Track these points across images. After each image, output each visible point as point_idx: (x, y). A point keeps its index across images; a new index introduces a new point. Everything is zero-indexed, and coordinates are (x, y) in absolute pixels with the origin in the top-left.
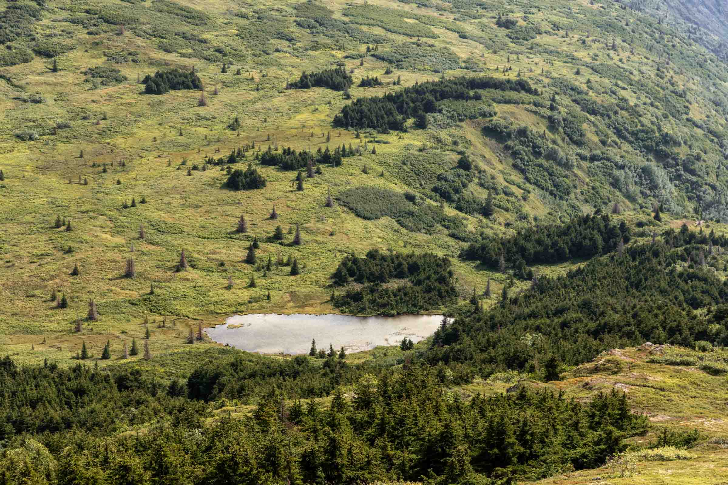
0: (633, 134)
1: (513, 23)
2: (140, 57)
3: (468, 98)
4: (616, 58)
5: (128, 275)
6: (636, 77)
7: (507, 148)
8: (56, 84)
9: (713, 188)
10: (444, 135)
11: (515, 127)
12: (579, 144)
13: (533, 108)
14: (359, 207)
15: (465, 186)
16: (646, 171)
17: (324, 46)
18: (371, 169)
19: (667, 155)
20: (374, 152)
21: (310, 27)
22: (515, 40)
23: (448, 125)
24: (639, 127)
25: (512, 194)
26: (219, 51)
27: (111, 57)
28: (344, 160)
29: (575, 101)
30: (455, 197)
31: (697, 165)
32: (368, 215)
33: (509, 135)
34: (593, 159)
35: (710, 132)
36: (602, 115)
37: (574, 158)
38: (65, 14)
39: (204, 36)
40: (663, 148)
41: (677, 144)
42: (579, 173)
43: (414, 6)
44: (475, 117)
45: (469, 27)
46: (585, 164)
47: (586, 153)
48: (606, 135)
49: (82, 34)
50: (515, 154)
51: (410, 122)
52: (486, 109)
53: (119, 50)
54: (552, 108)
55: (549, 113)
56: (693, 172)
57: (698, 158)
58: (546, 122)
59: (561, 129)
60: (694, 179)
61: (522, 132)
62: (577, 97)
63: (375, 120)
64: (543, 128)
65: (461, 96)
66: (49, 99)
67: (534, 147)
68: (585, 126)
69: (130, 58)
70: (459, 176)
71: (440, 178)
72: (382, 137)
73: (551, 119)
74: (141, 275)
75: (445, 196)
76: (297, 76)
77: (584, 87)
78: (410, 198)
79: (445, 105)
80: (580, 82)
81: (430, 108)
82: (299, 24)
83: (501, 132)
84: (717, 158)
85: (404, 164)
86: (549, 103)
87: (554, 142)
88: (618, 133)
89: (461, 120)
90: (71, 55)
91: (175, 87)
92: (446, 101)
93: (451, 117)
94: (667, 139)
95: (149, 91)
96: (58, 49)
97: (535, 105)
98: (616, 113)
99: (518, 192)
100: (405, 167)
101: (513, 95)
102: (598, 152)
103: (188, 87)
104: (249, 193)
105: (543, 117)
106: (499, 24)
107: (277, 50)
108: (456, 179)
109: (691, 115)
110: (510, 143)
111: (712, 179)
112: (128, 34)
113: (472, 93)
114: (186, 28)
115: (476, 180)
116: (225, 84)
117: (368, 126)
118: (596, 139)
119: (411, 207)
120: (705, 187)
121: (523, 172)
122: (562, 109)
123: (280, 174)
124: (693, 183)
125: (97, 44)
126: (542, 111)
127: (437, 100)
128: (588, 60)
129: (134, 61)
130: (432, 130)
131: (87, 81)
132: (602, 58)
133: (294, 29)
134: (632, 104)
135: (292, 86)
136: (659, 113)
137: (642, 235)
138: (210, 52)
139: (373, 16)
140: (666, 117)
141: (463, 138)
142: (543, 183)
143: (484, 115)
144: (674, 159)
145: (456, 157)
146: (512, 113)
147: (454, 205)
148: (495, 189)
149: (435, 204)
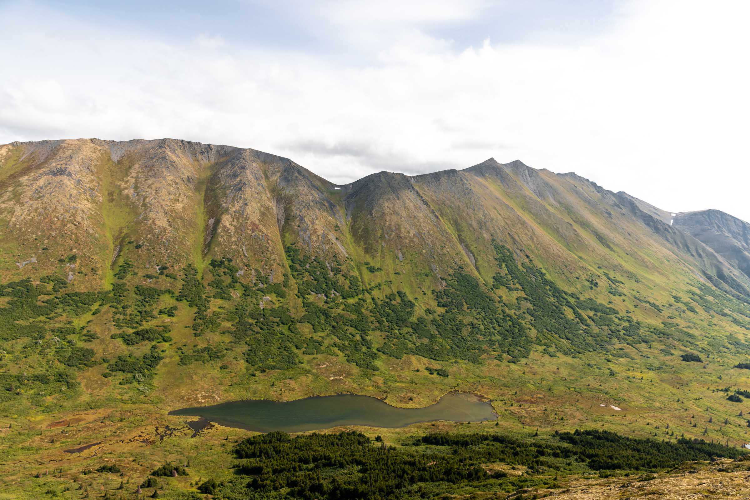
2: (677, 348)
5: (710, 421)
8: (652, 353)
17: (742, 353)
21: (733, 344)
26: (703, 349)
27: (667, 346)
38: (647, 329)
39: (697, 343)
49: (655, 337)
53: (669, 344)
66: (651, 357)
74: (714, 422)
76: (737, 364)
82: (729, 343)
90: (654, 343)
91: (693, 360)
95: (684, 360)
96: (649, 341)
103: (697, 361)
104: (738, 403)
107: (724, 352)
112: (671, 339)
114: (689, 339)
116: (710, 362)
123: (747, 399)
125: (661, 341)
129: (675, 349)
131: (662, 353)
133: (728, 345)
135: (735, 367)
138: (700, 349)
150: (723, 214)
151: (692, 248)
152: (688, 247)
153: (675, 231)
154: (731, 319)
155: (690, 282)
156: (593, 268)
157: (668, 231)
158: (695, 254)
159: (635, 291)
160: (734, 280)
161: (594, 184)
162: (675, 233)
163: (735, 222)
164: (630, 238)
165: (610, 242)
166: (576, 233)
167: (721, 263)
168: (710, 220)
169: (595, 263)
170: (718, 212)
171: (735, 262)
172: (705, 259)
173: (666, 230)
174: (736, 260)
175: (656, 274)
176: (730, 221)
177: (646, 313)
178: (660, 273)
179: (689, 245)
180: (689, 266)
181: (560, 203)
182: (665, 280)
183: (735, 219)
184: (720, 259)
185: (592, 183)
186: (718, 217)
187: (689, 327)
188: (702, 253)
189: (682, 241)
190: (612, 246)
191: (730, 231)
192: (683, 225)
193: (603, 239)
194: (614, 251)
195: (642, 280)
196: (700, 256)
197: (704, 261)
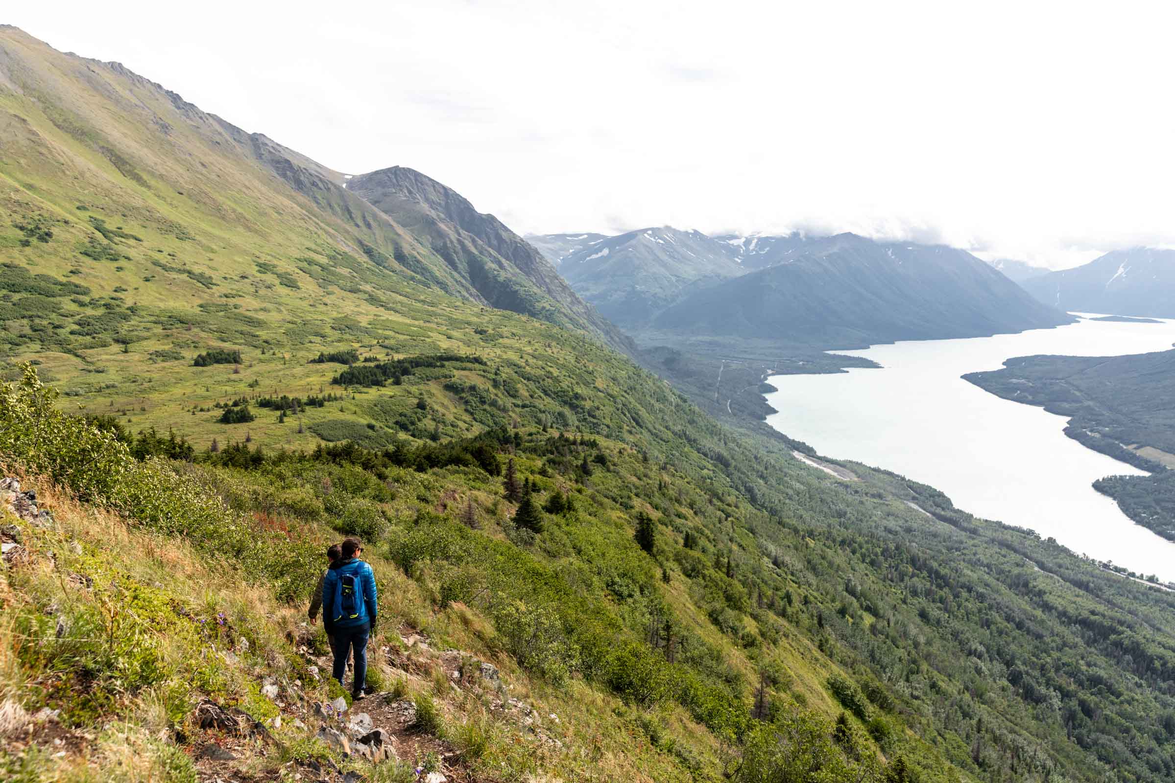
0: (555, 393)
1: (485, 332)
2: (200, 344)
3: (435, 366)
4: (550, 352)
6: (562, 361)
7: (461, 398)
8: (122, 361)
9: (608, 426)
10: (414, 389)
11: (467, 384)
12: (514, 396)
13: (482, 373)
14: (325, 433)
15: (419, 420)
16: (561, 415)
17: (347, 340)
18: (348, 409)
19: (577, 406)
20: (354, 398)
21: (341, 330)
22: (486, 341)
23: (419, 383)
24: (559, 389)
25: (457, 426)
26: (265, 342)
27: (176, 344)
28: (326, 403)
29: (516, 372)
30: (411, 428)
31: (597, 413)
32: (332, 438)
33: (463, 390)
34: (524, 406)
35: (609, 395)
36: (534, 381)
37: (509, 405)
38: (148, 318)
39: (258, 333)
40: (574, 401)
41: (584, 399)
42: (513, 415)
43: (422, 322)
44: (439, 378)
45: (455, 333)
46: (518, 410)
47: (520, 403)
48: (534, 392)
49: (159, 330)
50: (467, 402)
51: (390, 381)
52: (448, 373)
53: (184, 340)
54: (496, 374)
55: (494, 377)
56: (594, 417)
57: (598, 409)
58: (491, 383)
59: (502, 387)
60: (595, 421)
61: (473, 388)
62: (518, 370)
63: (361, 378)
64: (489, 385)
65: (430, 365)
66: (112, 370)
67: (481, 398)
68: (519, 386)
69: (193, 345)
70: (416, 413)
71: (401, 415)
72: (365, 390)
73: (494, 380)
75: (404, 427)
77: (524, 364)
78: (371, 427)
79: (418, 371)
80: (522, 363)
81: (406, 372)
82: (334, 328)
83: (457, 387)
84: (612, 409)
85: (375, 406)
86: (493, 371)
87: (496, 395)
88: (545, 392)
89: (428, 380)
90: (144, 343)
92: (419, 368)
93: (421, 378)
94: (577, 396)
95: (197, 364)
96: (134, 339)
97: (484, 371)
98: (544, 380)
99: (463, 426)
100: (376, 408)
101: (469, 365)
102: (527, 402)
103: (229, 362)
104: (236, 425)
105: (489, 379)
106: (476, 332)
107: (310, 342)
108: (414, 415)
109: (596, 385)
110: (464, 395)
111: (607, 421)
112: (195, 330)
113: (438, 364)
114: (246, 328)
115: (430, 417)
116: (261, 361)
117: (357, 383)
118: (527, 394)
119: (370, 433)
120: (602, 426)
121: (472, 414)
122: (503, 375)
123: (272, 413)
124: (594, 424)
125: (168, 336)
126: (489, 375)
127: (412, 367)
128: (531, 351)
129: (195, 347)
130: (405, 386)
131: (150, 359)
132: (541, 351)
133: (328, 331)
134: (555, 375)
135: (314, 361)
136: (574, 382)
137: (531, 441)
138: (258, 342)
139: (388, 325)
140: (577, 383)
141: (429, 392)
142: (487, 422)
143: (445, 377)
144: (582, 409)
145: (416, 401)
146: (467, 377)
147: (410, 433)
148: (444, 422)
149: (391, 431)
150: (417, 175)
151: (357, 214)
152: (350, 213)
153: (330, 186)
154: (367, 296)
155: (313, 247)
156: (62, 207)
157: (317, 186)
158: (360, 222)
159: (165, 253)
160: (418, 261)
161: (175, 98)
162: (329, 189)
163: (434, 187)
164: (204, 171)
165: (144, 170)
166: (33, 137)
167: (399, 235)
168: (397, 180)
169: (71, 200)
170: (409, 170)
171: (426, 239)
172: (377, 232)
173: (314, 184)
174: (429, 237)
175: (241, 229)
176: (427, 184)
177: (169, 290)
178: (248, 228)
179: (351, 209)
180: (327, 228)
181: (25, 87)
182: (257, 239)
183: (434, 183)
184: (400, 230)
185: (170, 93)
186: (410, 179)
187: (264, 310)
188: (372, 222)
189: (342, 204)
190: (145, 177)
191: (427, 200)
192: (360, 189)
193: (125, 163)
194: (149, 187)
195: (197, 237)
196: (369, 226)
197: (374, 234)
